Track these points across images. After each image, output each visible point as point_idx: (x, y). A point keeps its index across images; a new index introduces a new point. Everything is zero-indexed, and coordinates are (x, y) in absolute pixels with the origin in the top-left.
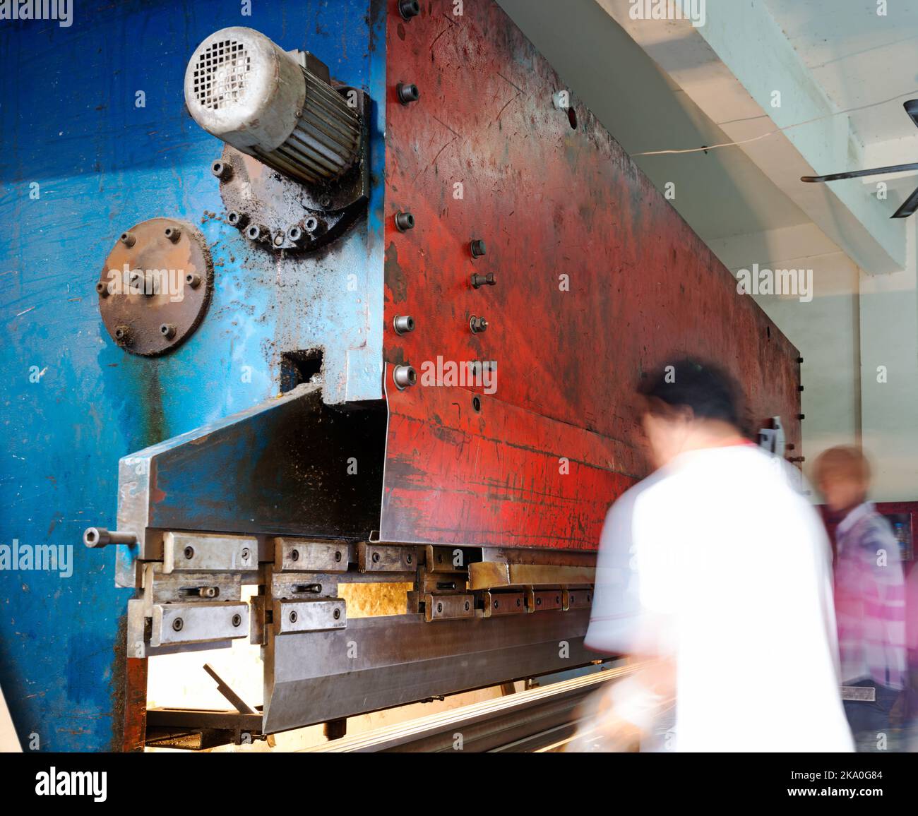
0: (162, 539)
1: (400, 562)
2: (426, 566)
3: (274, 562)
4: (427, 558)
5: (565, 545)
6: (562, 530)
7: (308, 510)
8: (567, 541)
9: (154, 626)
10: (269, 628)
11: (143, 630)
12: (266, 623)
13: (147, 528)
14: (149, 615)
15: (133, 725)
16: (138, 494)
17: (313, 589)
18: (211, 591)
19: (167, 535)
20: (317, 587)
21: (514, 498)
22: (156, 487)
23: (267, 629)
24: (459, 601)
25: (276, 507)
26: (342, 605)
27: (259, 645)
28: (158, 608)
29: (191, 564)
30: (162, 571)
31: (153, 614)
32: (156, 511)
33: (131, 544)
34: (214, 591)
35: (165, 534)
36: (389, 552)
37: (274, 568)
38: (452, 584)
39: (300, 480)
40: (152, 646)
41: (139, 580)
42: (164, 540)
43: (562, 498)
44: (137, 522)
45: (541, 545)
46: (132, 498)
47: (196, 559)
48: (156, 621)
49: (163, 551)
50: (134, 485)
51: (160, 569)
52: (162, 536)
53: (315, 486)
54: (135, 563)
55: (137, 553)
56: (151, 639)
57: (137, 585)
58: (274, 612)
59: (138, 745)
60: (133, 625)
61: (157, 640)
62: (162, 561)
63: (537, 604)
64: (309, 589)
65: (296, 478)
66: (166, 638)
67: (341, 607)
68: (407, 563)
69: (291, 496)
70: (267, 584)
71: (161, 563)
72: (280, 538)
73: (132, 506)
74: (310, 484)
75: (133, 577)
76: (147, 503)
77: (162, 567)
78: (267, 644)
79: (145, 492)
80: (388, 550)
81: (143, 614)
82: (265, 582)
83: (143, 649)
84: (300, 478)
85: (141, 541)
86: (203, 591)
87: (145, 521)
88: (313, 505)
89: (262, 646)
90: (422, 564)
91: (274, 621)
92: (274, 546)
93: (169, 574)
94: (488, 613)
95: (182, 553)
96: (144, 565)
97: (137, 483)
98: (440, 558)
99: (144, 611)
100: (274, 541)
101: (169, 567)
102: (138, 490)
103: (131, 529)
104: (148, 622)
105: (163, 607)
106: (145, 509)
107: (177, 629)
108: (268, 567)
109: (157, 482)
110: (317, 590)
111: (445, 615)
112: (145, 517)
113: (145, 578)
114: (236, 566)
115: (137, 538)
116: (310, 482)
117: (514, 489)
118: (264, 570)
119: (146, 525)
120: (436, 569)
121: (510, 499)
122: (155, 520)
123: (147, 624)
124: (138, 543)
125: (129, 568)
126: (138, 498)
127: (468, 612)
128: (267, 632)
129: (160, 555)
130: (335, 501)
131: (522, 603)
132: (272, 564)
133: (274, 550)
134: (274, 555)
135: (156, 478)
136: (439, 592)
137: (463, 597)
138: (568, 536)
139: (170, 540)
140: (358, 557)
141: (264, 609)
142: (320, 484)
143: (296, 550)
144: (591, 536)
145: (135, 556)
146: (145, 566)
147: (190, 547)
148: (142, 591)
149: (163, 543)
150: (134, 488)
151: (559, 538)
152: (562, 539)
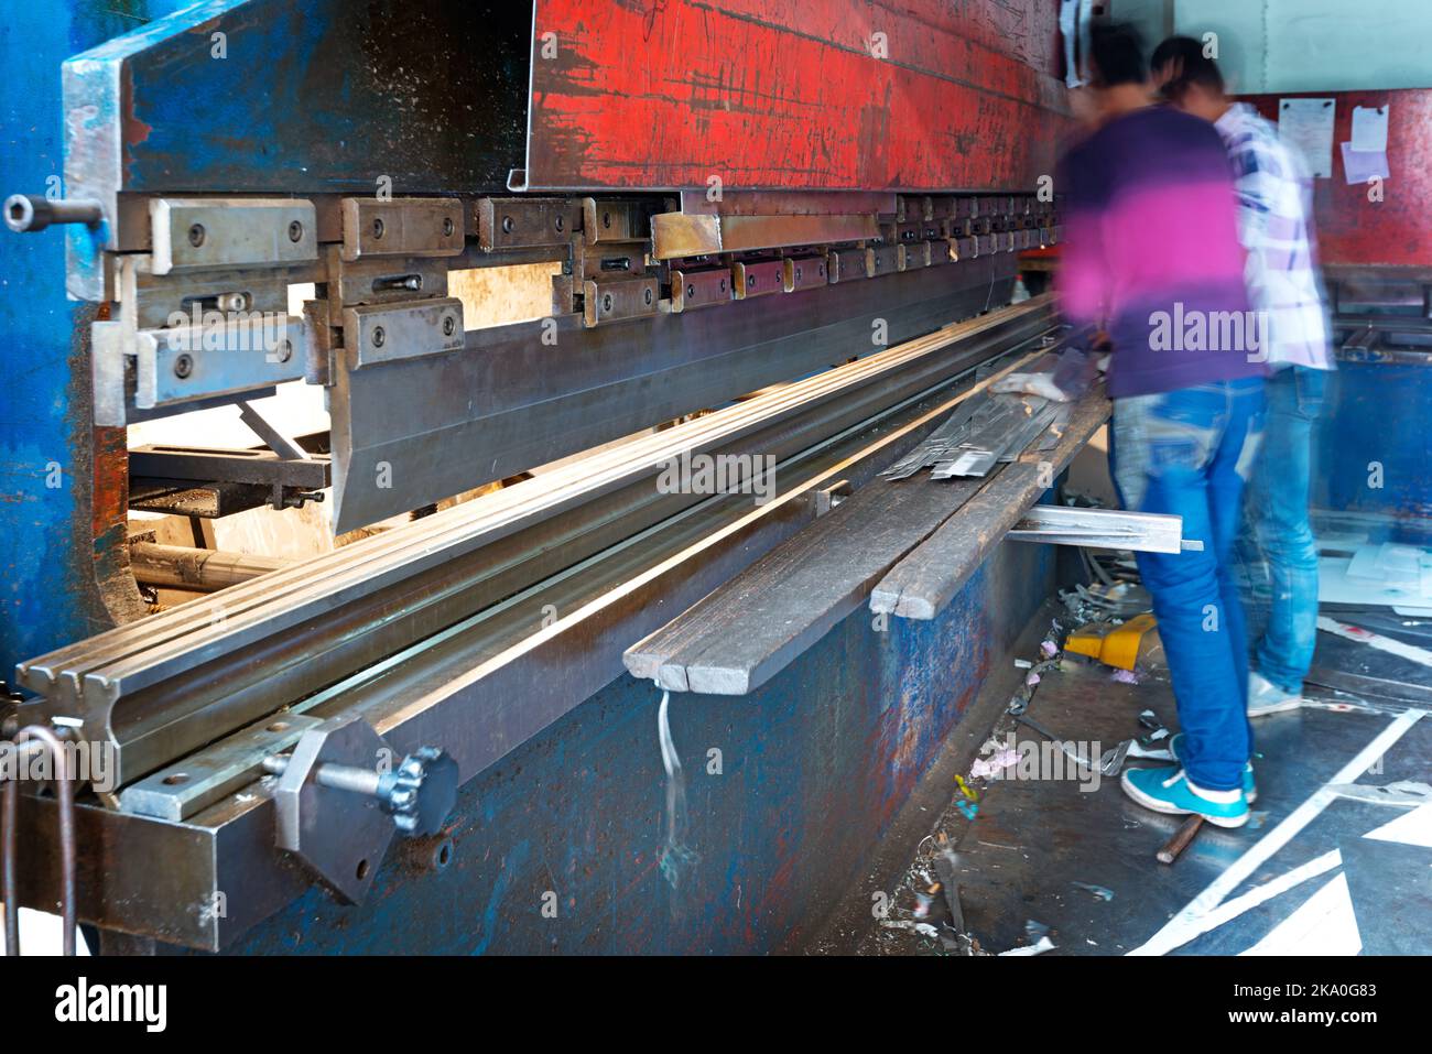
0: (147, 210)
1: (545, 230)
2: (584, 234)
3: (342, 242)
4: (586, 219)
5: (803, 181)
6: (798, 156)
7: (396, 148)
8: (805, 174)
9: (142, 370)
10: (337, 355)
11: (122, 378)
12: (333, 347)
13: (119, 194)
14: (132, 351)
15: (107, 489)
16: (98, 129)
17: (408, 284)
18: (239, 301)
19: (157, 204)
20: (414, 282)
21: (731, 105)
22: (133, 117)
23: (334, 359)
24: (636, 290)
25: (342, 143)
26: (456, 310)
27: (322, 387)
28: (146, 338)
29: (203, 257)
30: (150, 269)
31: (138, 349)
32: (134, 161)
33: (93, 222)
34: (243, 301)
35: (152, 202)
36: (529, 214)
37: (342, 252)
38: (625, 260)
39: (380, 94)
40: (139, 407)
41: (109, 287)
42: (152, 212)
43: (800, 103)
44: (100, 181)
45: (768, 183)
46: (90, 137)
47: (211, 245)
48: (145, 363)
49: (149, 234)
50: (91, 111)
51: (147, 266)
52: (148, 205)
53: (406, 103)
54: (102, 258)
55: (103, 240)
56: (137, 395)
57: (106, 296)
58: (345, 329)
59: (117, 522)
60: (103, 367)
61: (148, 396)
62: (149, 251)
63: (749, 286)
64: (400, 284)
65: (375, 91)
66: (164, 391)
67: (455, 314)
68: (557, 232)
69: (368, 123)
70: (331, 280)
71: (146, 256)
72: (352, 200)
73: (90, 152)
74: (399, 101)
75: (98, 281)
76: (118, 147)
77: (150, 264)
78: (335, 385)
79: (113, 126)
80: (526, 210)
81: (120, 348)
82: (327, 275)
83: (122, 412)
84: (382, 91)
85: (109, 216)
86: (225, 301)
87: (115, 180)
88: (403, 137)
89: (326, 388)
90: (578, 231)
91: (346, 344)
92: (342, 212)
93: (162, 277)
94: (677, 305)
95: (185, 237)
96: (118, 259)
97: (96, 108)
98: (606, 220)
99: (121, 342)
100: (341, 204)
101: (162, 263)
102: (100, 121)
103: (91, 194)
104: (131, 363)
105: (156, 336)
106: (114, 156)
107: (182, 374)
108: (331, 250)
109: (134, 107)
110: (415, 286)
111: (617, 314)
112: (115, 173)
113: (121, 284)
114: (280, 254)
115: (103, 210)
116: (398, 96)
117: (730, 90)
118: (326, 256)
119: (118, 186)
120: (602, 239)
121: (724, 108)
122: (132, 177)
123: (129, 366)
124: (105, 220)
125: (91, 265)
126: (99, 137)
127: (649, 307)
128: (334, 364)
129: (146, 242)
130: (439, 129)
131: (727, 285)
132: (340, 245)
133: (342, 220)
134: (342, 229)
135: (132, 98)
136: (605, 275)
137: (643, 282)
138: (807, 167)
139: (162, 212)
140: (478, 225)
141: (328, 324)
142: (415, 100)
143: (379, 220)
144: (839, 166)
145: (100, 245)
146: (119, 261)
147: (199, 225)
148: (116, 306)
149: (149, 219)
150: (92, 117)
151: (795, 170)
152: (798, 171)
